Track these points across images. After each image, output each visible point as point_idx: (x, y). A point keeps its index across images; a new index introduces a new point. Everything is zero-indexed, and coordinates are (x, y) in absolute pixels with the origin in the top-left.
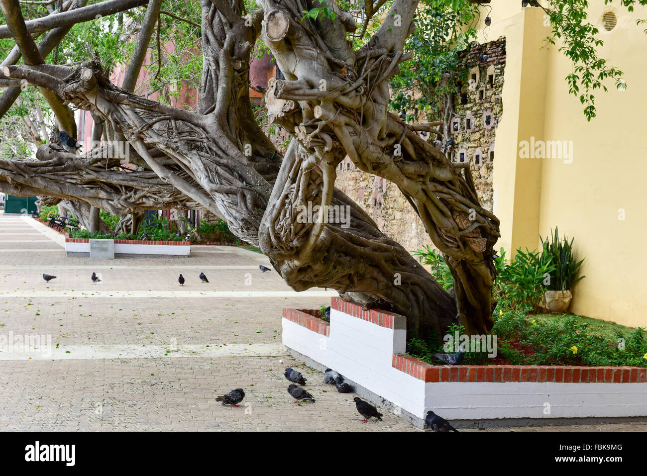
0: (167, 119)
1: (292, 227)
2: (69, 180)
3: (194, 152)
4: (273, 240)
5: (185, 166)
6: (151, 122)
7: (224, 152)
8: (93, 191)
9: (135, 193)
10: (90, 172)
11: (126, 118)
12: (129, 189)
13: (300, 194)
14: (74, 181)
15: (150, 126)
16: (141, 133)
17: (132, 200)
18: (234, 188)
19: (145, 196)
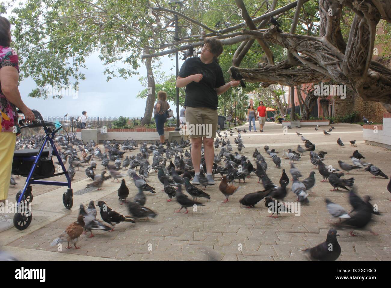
0: (306, 41)
1: (357, 59)
2: (271, 75)
3: (317, 51)
4: (349, 67)
5: (315, 59)
6: (299, 43)
7: (330, 49)
8: (280, 78)
9: (297, 77)
10: (279, 70)
11: (289, 43)
12: (294, 76)
13: (359, 41)
14: (273, 75)
15: (299, 44)
16: (295, 48)
17: (296, 80)
18: (335, 62)
19: (301, 78)
